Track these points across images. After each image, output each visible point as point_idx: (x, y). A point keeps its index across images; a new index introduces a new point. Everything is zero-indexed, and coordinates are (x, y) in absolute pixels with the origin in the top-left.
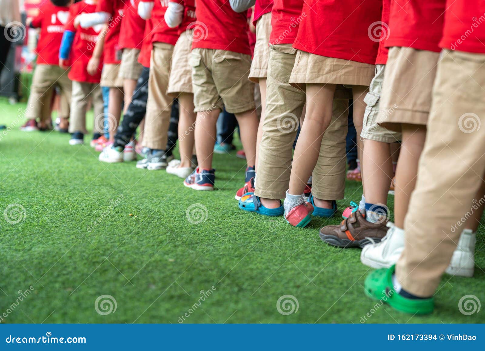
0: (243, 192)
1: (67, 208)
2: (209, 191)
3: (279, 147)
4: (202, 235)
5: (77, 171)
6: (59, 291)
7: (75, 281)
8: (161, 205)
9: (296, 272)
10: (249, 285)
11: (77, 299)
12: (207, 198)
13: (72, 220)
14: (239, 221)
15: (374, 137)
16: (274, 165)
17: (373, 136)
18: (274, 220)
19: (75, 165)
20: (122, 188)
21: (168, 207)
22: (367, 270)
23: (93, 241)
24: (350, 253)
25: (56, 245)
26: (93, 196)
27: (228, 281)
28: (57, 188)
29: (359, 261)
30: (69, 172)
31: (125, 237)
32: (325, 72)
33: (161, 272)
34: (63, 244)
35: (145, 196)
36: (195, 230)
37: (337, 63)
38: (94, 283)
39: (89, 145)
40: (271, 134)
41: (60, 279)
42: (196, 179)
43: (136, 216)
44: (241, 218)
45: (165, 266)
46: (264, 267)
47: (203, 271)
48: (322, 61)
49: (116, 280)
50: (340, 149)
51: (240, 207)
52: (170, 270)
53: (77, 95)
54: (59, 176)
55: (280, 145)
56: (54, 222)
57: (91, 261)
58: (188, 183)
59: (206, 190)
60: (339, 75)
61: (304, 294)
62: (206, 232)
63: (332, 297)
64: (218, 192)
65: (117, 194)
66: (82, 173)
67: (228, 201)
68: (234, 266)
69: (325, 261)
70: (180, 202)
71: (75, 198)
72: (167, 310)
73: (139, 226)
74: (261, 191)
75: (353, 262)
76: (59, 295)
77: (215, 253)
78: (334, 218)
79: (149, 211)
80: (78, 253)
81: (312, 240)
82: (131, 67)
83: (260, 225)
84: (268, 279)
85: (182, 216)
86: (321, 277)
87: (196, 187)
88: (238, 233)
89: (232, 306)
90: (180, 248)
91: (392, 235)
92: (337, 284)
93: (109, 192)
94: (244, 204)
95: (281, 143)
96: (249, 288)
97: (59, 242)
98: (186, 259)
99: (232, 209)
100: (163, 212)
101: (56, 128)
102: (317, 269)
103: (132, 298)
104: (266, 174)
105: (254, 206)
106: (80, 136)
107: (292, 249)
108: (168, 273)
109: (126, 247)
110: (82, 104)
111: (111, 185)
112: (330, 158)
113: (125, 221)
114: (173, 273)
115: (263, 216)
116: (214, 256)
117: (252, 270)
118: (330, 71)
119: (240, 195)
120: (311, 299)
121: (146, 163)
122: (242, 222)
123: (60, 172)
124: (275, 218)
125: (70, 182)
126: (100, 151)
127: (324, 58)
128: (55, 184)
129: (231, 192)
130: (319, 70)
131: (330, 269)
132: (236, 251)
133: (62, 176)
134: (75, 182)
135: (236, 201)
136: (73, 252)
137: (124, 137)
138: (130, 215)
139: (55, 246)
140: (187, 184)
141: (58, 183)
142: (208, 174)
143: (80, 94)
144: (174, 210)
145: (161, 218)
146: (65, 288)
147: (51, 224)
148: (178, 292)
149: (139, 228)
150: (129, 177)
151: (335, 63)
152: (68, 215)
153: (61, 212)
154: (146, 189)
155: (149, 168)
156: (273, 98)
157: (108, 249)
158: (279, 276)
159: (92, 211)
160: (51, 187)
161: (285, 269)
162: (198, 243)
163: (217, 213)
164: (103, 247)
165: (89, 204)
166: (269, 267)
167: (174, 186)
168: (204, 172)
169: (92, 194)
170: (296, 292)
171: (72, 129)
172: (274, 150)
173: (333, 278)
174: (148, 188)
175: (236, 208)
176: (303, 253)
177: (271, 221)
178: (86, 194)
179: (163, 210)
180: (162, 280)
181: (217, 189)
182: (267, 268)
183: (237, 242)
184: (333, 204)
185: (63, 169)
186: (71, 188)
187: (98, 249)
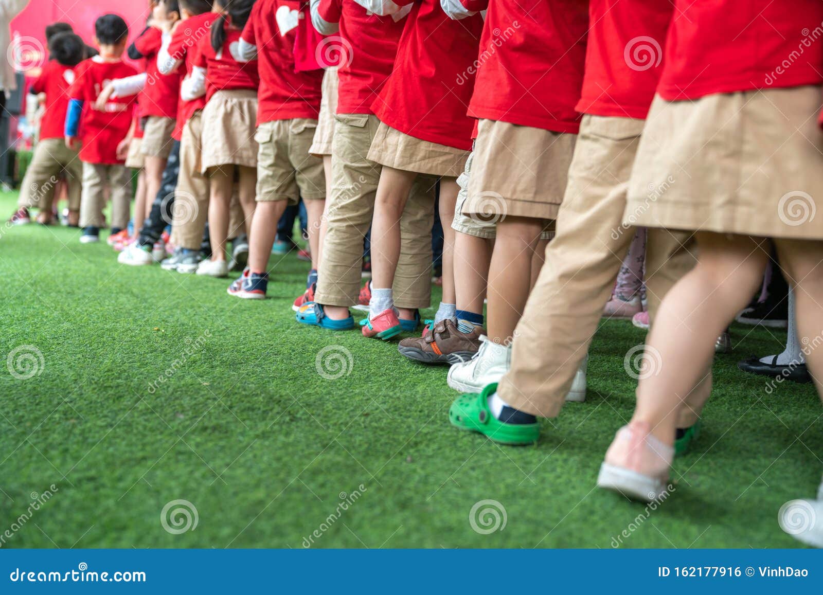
0: (302, 301)
1: (73, 320)
2: (259, 299)
3: (345, 240)
4: (248, 353)
5: (88, 275)
6: (59, 423)
7: (80, 410)
8: (197, 317)
9: (365, 398)
10: (305, 413)
11: (83, 432)
12: (256, 309)
13: (79, 336)
14: (296, 337)
15: (470, 231)
16: (339, 262)
17: (469, 229)
18: (340, 335)
19: (87, 267)
20: (147, 296)
21: (206, 319)
22: (454, 394)
23: (106, 361)
24: (434, 373)
25: (57, 366)
26: (108, 306)
27: (277, 409)
28: (62, 296)
29: (445, 384)
30: (77, 276)
31: (148, 356)
32: (418, 158)
33: (192, 398)
34: (66, 365)
35: (177, 306)
36: (239, 348)
37: (434, 149)
38: (105, 412)
39: (105, 243)
40: (336, 224)
41: (61, 408)
42: (243, 284)
43: (163, 331)
44: (299, 333)
45: (198, 391)
46: (324, 391)
47: (246, 396)
48: (416, 144)
49: (133, 408)
50: (424, 244)
51: (298, 319)
52: (202, 396)
53: (89, 179)
54: (64, 281)
55: (347, 238)
56: (56, 338)
57: (102, 384)
58: (233, 290)
59: (255, 299)
60: (435, 163)
61: (374, 424)
62: (253, 349)
63: (409, 427)
64: (272, 301)
65: (140, 303)
66: (95, 278)
67: (284, 312)
68: (287, 391)
69: (402, 384)
70: (222, 314)
71: (84, 309)
72: (198, 445)
73: (166, 342)
74: (322, 295)
75: (437, 386)
76: (59, 428)
77: (263, 375)
78: (416, 333)
79: (180, 325)
80: (85, 375)
81: (388, 358)
82: (160, 142)
83: (322, 341)
84: (329, 406)
85: (223, 330)
86: (397, 403)
87: (243, 295)
88: (293, 351)
89: (282, 438)
90: (218, 369)
91: (484, 350)
92: (416, 411)
93: (129, 301)
94: (303, 315)
95: (347, 235)
96: (305, 417)
97: (60, 363)
98: (225, 381)
99: (287, 322)
100: (199, 325)
101: (64, 222)
102: (391, 394)
103: (152, 430)
104: (328, 275)
105: (315, 318)
106: (94, 231)
107: (362, 370)
108: (201, 399)
109: (148, 368)
110: (96, 189)
111: (132, 293)
112: (410, 256)
113: (148, 337)
114: (208, 399)
115: (327, 330)
116: (262, 378)
117: (309, 395)
118: (424, 158)
119: (298, 304)
120: (382, 430)
121: (174, 264)
122: (299, 337)
123: (65, 276)
124: (342, 332)
125: (79, 289)
126: (120, 251)
127: (417, 140)
128: (59, 292)
129: (288, 301)
130: (412, 155)
131: (408, 393)
132: (290, 372)
133: (68, 281)
134: (86, 288)
135: (294, 312)
136: (79, 375)
137: (154, 233)
138: (156, 329)
139: (55, 368)
140: (232, 292)
141: (63, 290)
142: (258, 278)
143: (95, 178)
144: (213, 323)
145: (195, 333)
146: (67, 419)
147: (51, 341)
148: (214, 422)
149: (166, 344)
150: (157, 283)
151: (431, 149)
152: (74, 329)
153: (66, 325)
154: (178, 298)
155: (179, 270)
156: (340, 181)
157: (125, 371)
158: (343, 403)
159: (106, 324)
160: (53, 294)
161: (352, 394)
162: (242, 363)
163: (269, 327)
164: (118, 368)
165: (102, 316)
166: (332, 391)
167: (215, 294)
168: (253, 276)
169: (107, 304)
170: (364, 422)
171: (84, 222)
172: (339, 244)
173: (411, 405)
174: (181, 296)
175: (293, 320)
176: (375, 374)
177: (337, 337)
178: (99, 304)
179: (199, 323)
180: (193, 407)
181: (270, 298)
182: (329, 393)
183: (292, 362)
184: (415, 313)
185: (69, 273)
186: (80, 296)
187: (112, 371)
